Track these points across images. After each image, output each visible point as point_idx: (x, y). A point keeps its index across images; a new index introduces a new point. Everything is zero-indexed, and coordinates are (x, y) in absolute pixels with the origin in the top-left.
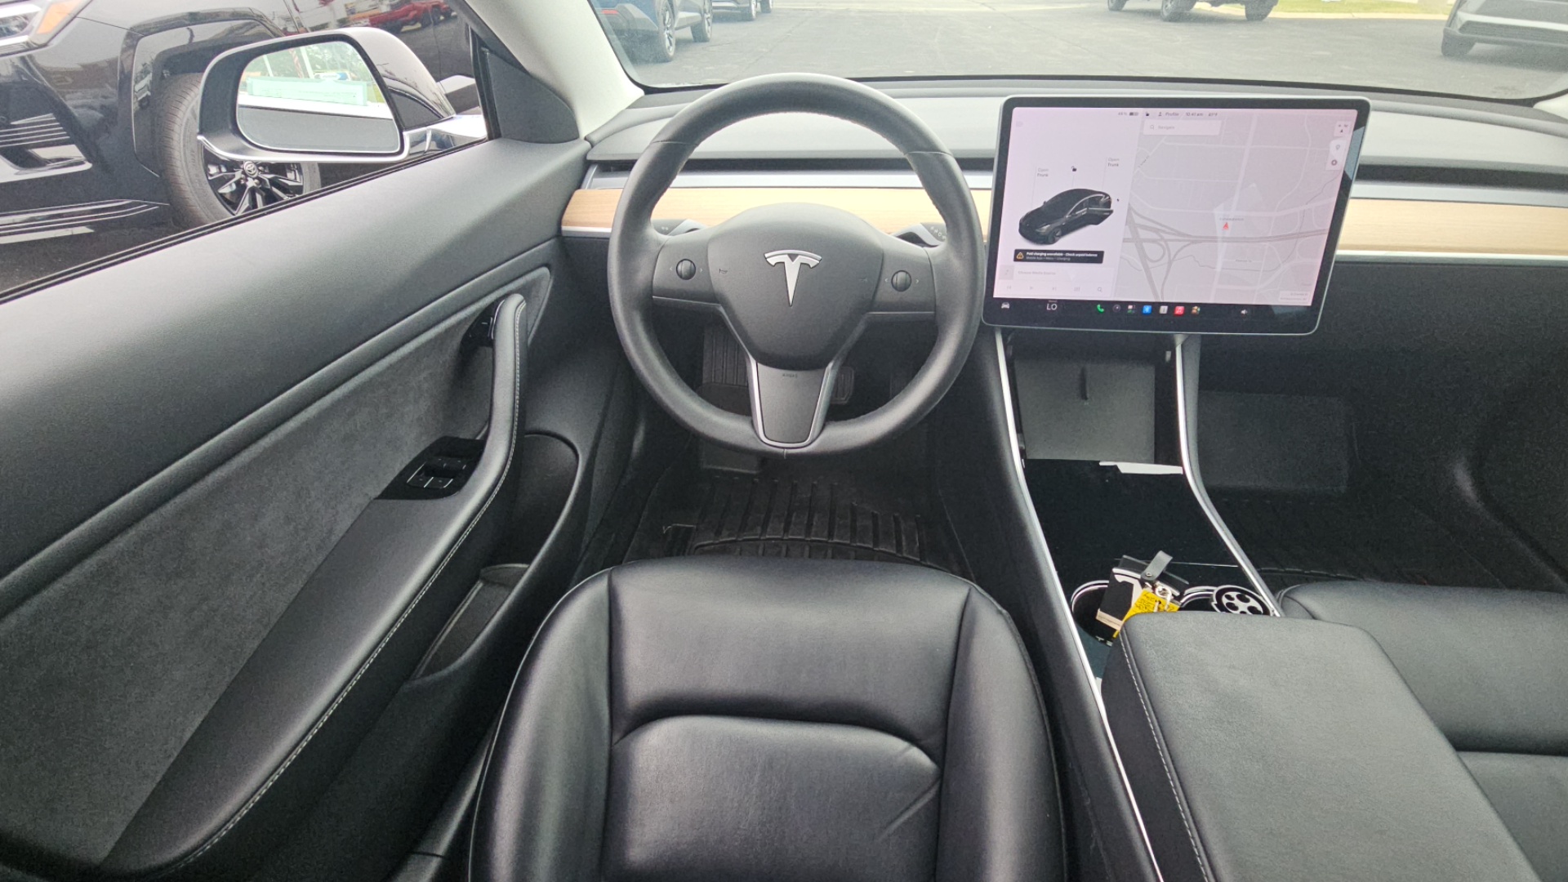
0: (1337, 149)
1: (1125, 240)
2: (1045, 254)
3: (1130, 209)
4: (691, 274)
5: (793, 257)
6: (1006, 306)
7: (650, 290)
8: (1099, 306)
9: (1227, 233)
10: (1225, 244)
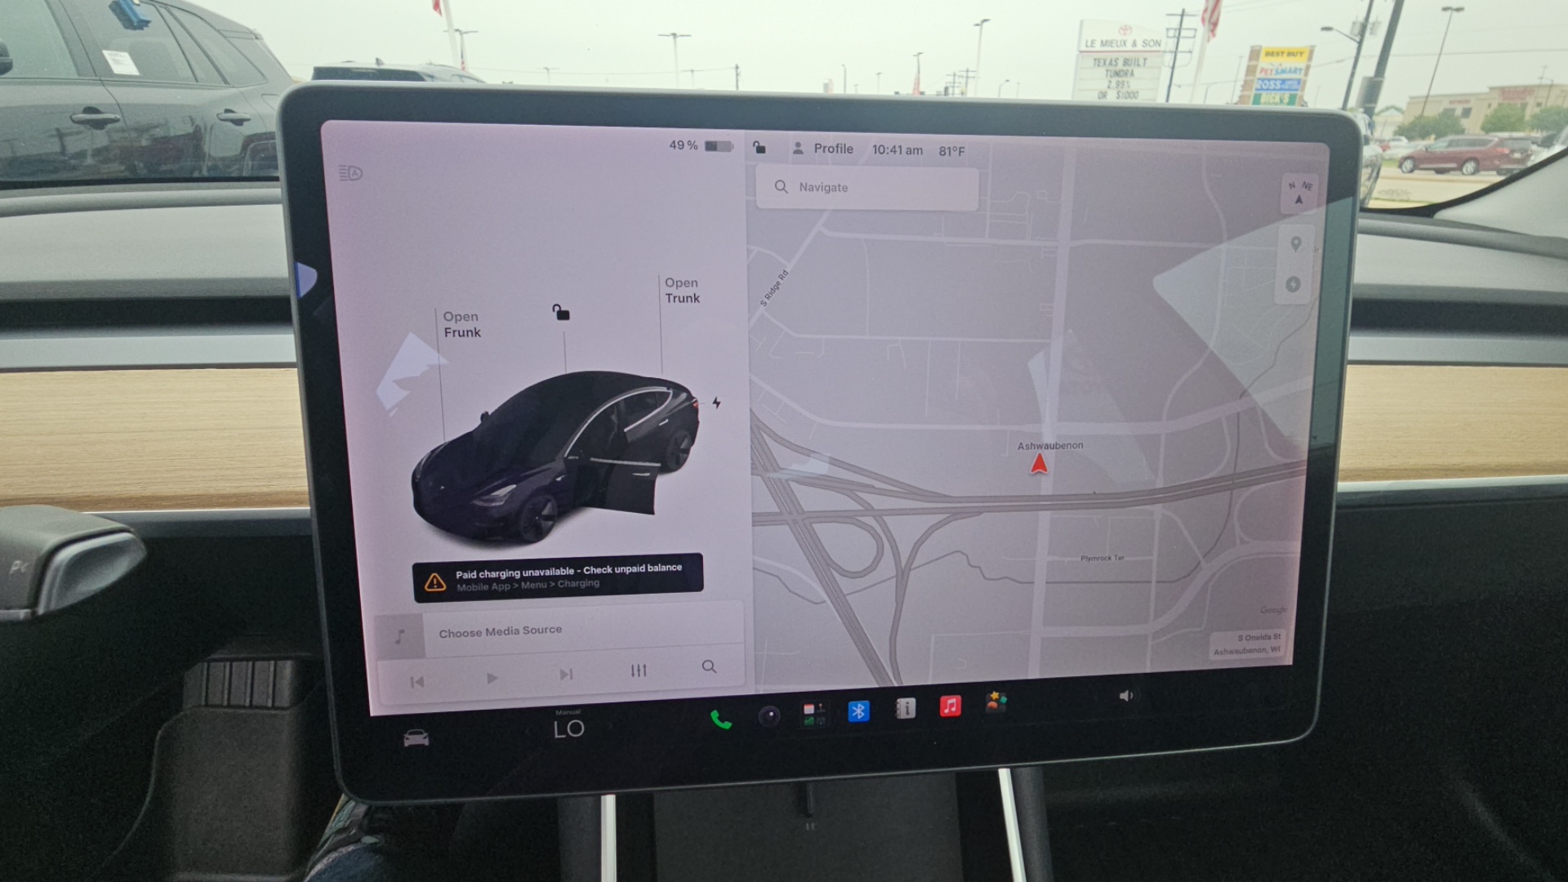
0: (1296, 247)
1: (759, 519)
2: (517, 575)
3: (757, 428)
6: (416, 738)
8: (715, 715)
9: (1046, 485)
10: (1045, 517)
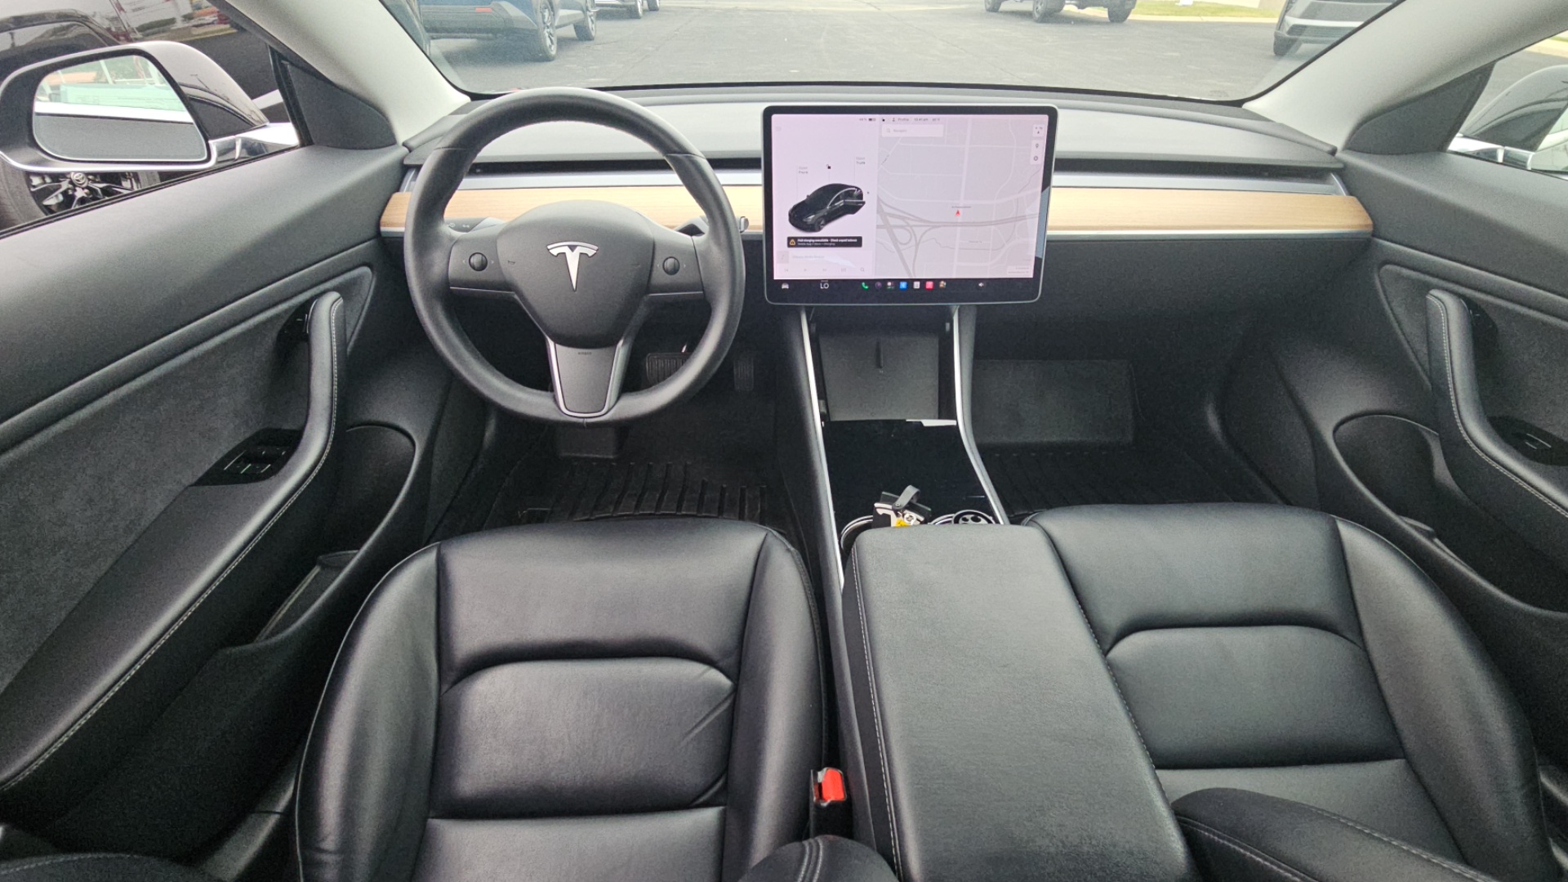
0: (1037, 146)
1: (878, 227)
2: (813, 241)
3: (879, 199)
4: (483, 266)
5: (572, 248)
6: (785, 286)
7: (447, 282)
8: (863, 284)
9: (960, 219)
10: (959, 228)
